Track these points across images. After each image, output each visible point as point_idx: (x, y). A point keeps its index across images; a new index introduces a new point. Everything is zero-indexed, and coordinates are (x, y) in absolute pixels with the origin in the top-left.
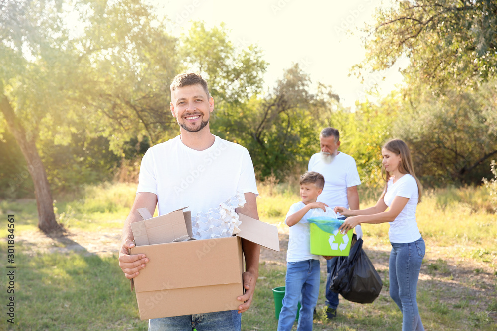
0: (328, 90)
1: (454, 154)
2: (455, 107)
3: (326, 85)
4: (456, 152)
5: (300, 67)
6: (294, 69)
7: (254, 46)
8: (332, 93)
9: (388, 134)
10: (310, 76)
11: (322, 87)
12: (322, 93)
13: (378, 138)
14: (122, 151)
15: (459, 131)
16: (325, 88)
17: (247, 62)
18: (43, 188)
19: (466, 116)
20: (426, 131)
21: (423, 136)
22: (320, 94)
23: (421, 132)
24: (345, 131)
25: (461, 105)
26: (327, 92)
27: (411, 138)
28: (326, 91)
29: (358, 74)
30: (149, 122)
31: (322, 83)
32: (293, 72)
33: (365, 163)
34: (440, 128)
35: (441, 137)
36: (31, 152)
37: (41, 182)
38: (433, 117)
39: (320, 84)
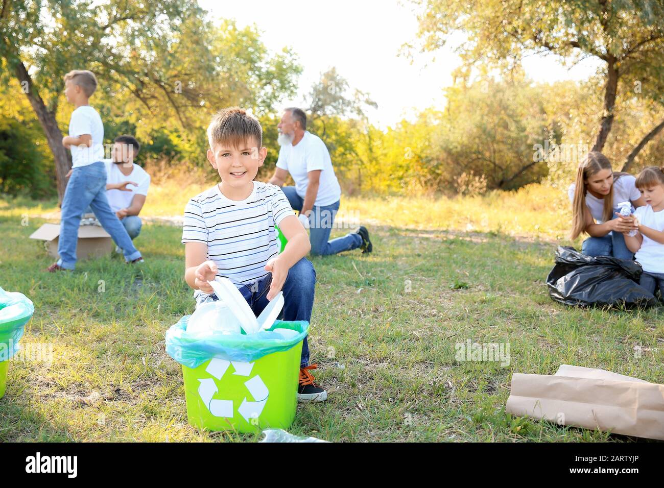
0: (366, 96)
1: (492, 166)
2: (495, 117)
3: (363, 93)
4: (494, 163)
5: (337, 72)
6: (330, 73)
7: (288, 49)
8: (370, 101)
9: (427, 143)
10: (347, 81)
11: (360, 94)
12: (359, 100)
13: (417, 148)
14: (151, 137)
15: (498, 142)
16: (363, 95)
17: (279, 66)
18: (65, 165)
19: (506, 127)
20: (465, 140)
21: (463, 145)
22: (357, 101)
23: (461, 142)
24: (383, 141)
25: (501, 116)
26: (365, 99)
27: (451, 147)
28: (363, 98)
29: (407, 54)
30: (180, 105)
31: (360, 90)
32: (331, 76)
33: (403, 175)
34: (479, 137)
35: (480, 148)
36: (50, 124)
37: (62, 158)
38: (473, 126)
39: (358, 91)
